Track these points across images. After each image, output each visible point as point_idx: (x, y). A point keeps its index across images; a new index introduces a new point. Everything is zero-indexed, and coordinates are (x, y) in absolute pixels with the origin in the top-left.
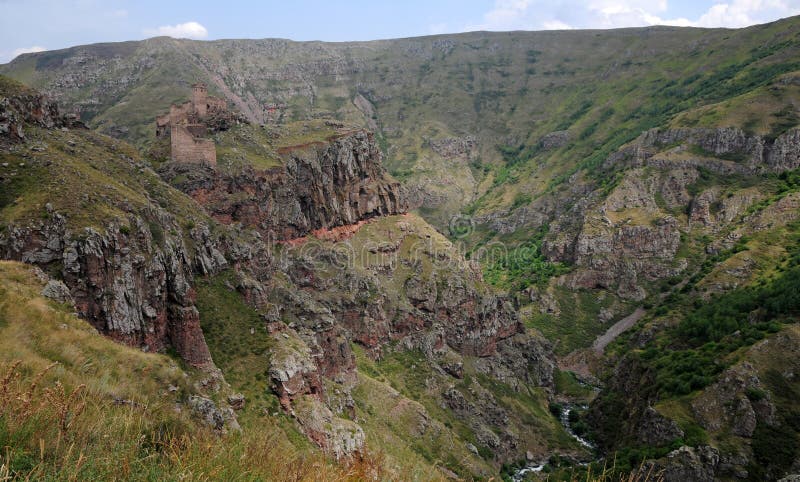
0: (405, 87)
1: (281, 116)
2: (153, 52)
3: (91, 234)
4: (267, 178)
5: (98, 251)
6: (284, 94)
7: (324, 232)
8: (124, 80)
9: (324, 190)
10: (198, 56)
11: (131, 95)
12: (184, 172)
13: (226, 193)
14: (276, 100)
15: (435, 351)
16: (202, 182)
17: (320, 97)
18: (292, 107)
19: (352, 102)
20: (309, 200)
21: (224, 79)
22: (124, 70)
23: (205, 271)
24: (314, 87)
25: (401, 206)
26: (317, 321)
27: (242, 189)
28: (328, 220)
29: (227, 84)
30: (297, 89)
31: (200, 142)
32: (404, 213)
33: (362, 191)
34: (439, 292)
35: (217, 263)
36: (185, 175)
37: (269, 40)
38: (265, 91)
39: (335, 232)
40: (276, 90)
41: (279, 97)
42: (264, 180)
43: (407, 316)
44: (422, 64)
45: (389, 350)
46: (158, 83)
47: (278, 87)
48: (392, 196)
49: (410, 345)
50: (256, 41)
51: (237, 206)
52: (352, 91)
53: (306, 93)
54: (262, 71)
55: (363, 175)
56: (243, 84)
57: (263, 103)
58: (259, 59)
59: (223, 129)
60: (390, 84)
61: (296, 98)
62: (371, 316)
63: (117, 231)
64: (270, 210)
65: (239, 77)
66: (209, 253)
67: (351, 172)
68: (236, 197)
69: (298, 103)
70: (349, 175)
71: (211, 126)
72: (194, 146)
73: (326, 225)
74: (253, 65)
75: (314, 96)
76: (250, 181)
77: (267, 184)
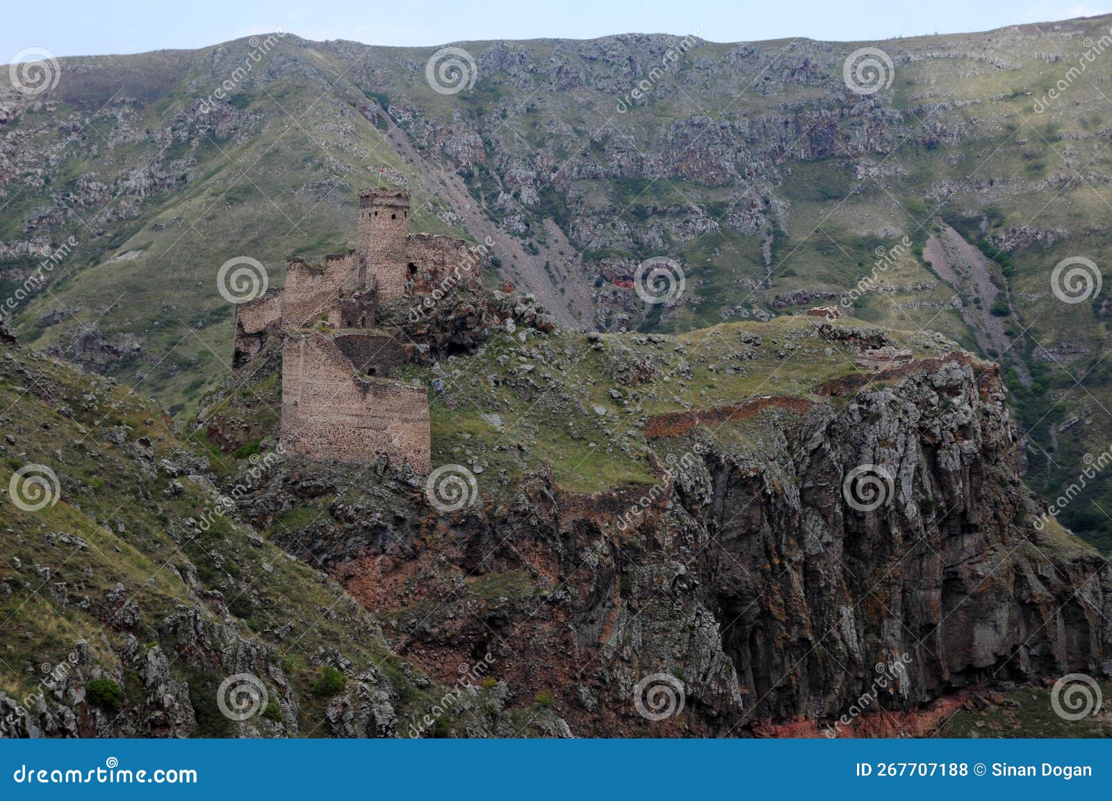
6: (672, 226)
8: (138, 178)
9: (809, 574)
10: (383, 101)
11: (156, 228)
12: (318, 492)
13: (457, 574)
16: (376, 531)
17: (800, 237)
19: (918, 254)
20: (751, 608)
21: (468, 177)
22: (142, 145)
24: (779, 203)
27: (515, 561)
28: (821, 687)
29: (475, 194)
30: (716, 211)
31: (380, 392)
33: (952, 583)
36: (320, 501)
37: (622, 40)
40: (640, 214)
42: (593, 532)
46: (247, 191)
47: (651, 202)
48: (1070, 607)
51: (496, 622)
52: (915, 212)
54: (597, 147)
55: (955, 522)
56: (529, 195)
57: (597, 257)
58: (589, 106)
59: (457, 349)
61: (712, 242)
63: (79, 696)
64: (611, 641)
65: (518, 171)
67: (912, 510)
68: (495, 588)
69: (717, 259)
70: (903, 521)
71: (419, 338)
72: (356, 406)
73: (810, 707)
74: (566, 128)
75: (777, 234)
76: (543, 534)
77: (600, 544)
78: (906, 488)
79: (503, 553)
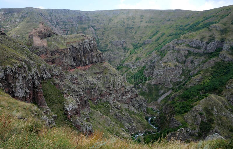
0: (104, 25)
1: (67, 33)
2: (27, 12)
3: (8, 67)
4: (63, 51)
5: (11, 73)
6: (68, 26)
7: (80, 68)
8: (18, 20)
9: (80, 55)
10: (41, 14)
11: (20, 25)
12: (38, 49)
13: (50, 56)
14: (65, 28)
15: (113, 102)
16: (43, 52)
17: (79, 27)
18: (70, 30)
19: (89, 29)
20: (76, 58)
21: (50, 21)
22: (18, 17)
23: (45, 79)
24: (77, 24)
25: (103, 60)
26: (78, 94)
27: (55, 55)
29: (50, 23)
30: (72, 25)
31: (42, 40)
32: (104, 62)
33: (91, 55)
34: (114, 85)
35: (48, 77)
37: (63, 9)
38: (62, 25)
39: (83, 68)
40: (65, 25)
41: (66, 27)
42: (62, 52)
43: (104, 92)
44: (109, 18)
45: (99, 102)
46: (29, 22)
47: (66, 24)
48: (100, 57)
49: (105, 100)
50: (59, 10)
51: (54, 60)
52: (88, 25)
53: (74, 26)
54: (61, 19)
55: (92, 51)
56: (55, 23)
57: (62, 29)
58: (60, 15)
59: (49, 36)
60: (100, 24)
61: (72, 27)
62: (94, 92)
63: (17, 67)
64: (64, 61)
65: (54, 21)
66: (46, 73)
67: (88, 50)
68: (54, 57)
69: (72, 29)
70: (88, 51)
71: (46, 35)
72: (40, 41)
73: (81, 65)
74: (58, 17)
75: (77, 27)
76: (58, 52)
77: (63, 53)
78: (88, 48)
79: (54, 54)
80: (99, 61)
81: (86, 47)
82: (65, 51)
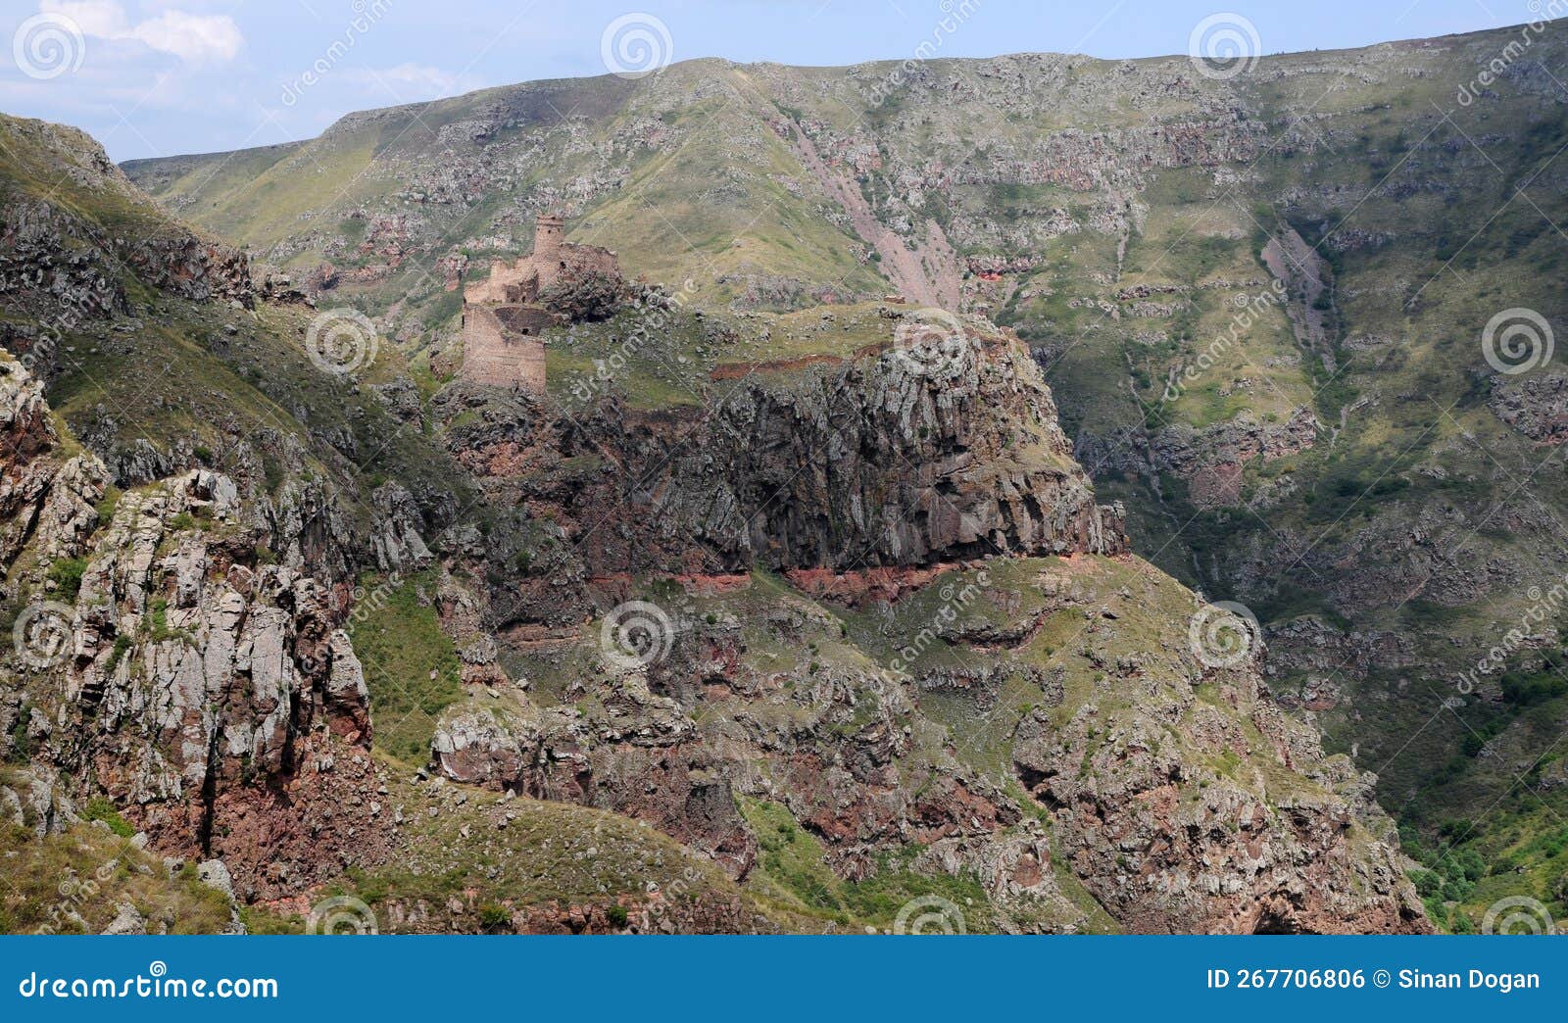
1: (1016, 295)
2: (666, 106)
3: (142, 448)
4: (658, 429)
6: (1038, 227)
7: (823, 576)
9: (830, 473)
10: (797, 115)
12: (478, 404)
13: (556, 455)
14: (1007, 248)
15: (1016, 889)
16: (509, 427)
17: (1150, 237)
18: (1055, 268)
19: (1257, 253)
20: (784, 493)
21: (864, 182)
23: (383, 564)
24: (1139, 208)
25: (1060, 534)
26: (644, 721)
27: (594, 449)
28: (835, 548)
29: (868, 198)
30: (1080, 214)
31: (515, 341)
32: (1065, 553)
33: (945, 486)
34: (1089, 755)
35: (411, 555)
36: (478, 409)
37: (1016, 59)
38: (979, 220)
39: (855, 582)
40: (1012, 216)
41: (1019, 236)
42: (648, 433)
43: (949, 784)
45: (893, 864)
47: (1023, 204)
48: (1032, 505)
49: (953, 863)
51: (577, 485)
52: (1262, 215)
53: (1103, 224)
54: (981, 155)
55: (949, 444)
56: (916, 198)
57: (968, 253)
58: (979, 118)
59: (592, 318)
60: (1399, 195)
61: (1070, 241)
62: (848, 767)
64: (658, 503)
65: (908, 177)
66: (399, 533)
68: (580, 463)
69: (1073, 257)
70: (903, 441)
72: (502, 351)
73: (827, 560)
74: (955, 139)
75: (1133, 234)
76: (610, 433)
77: (652, 441)
78: (906, 418)
79: (587, 444)
80: (1014, 541)
81: (893, 407)
82: (682, 430)
